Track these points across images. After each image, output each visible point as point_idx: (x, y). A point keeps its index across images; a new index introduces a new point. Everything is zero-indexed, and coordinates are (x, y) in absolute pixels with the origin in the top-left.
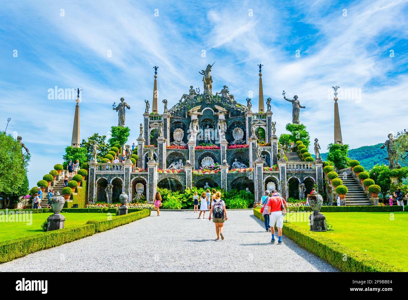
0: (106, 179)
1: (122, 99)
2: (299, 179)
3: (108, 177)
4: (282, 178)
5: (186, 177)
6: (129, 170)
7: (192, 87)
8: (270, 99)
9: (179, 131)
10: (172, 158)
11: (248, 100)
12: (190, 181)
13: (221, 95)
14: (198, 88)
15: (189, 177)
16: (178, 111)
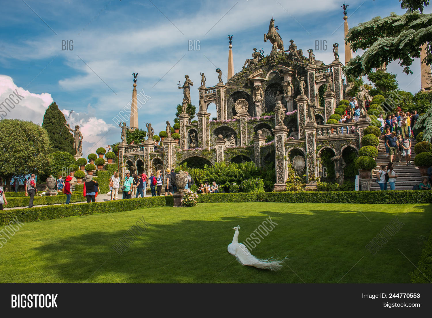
0: (132, 161)
1: (187, 77)
2: (334, 150)
3: (133, 159)
4: (309, 149)
5: (217, 155)
6: (148, 151)
7: (255, 50)
8: (337, 45)
9: (243, 103)
10: (225, 134)
11: (309, 51)
12: (222, 159)
13: (288, 53)
14: (261, 49)
15: (220, 155)
16: (239, 79)
